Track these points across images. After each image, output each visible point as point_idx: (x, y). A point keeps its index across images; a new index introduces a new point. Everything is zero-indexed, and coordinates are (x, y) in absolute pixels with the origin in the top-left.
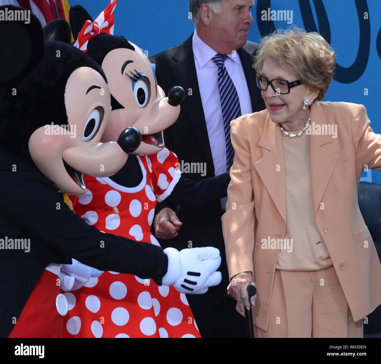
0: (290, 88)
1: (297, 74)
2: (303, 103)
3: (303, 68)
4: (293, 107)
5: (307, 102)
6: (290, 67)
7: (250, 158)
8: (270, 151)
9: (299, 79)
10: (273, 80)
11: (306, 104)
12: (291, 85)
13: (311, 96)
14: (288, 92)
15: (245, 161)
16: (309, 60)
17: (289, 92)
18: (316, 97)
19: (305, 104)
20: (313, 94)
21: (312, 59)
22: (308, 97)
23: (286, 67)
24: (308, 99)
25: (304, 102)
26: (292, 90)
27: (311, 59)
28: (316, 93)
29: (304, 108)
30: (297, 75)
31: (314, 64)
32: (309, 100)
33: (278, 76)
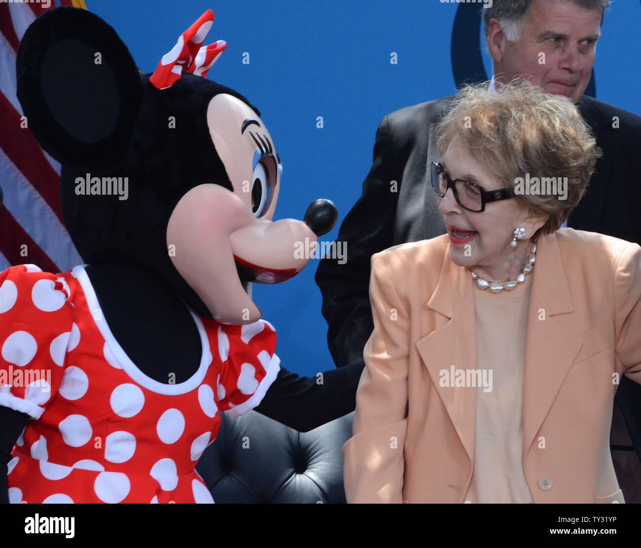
0: (487, 202)
1: (504, 176)
2: (513, 235)
3: (517, 167)
4: (491, 239)
5: (522, 233)
6: (493, 161)
7: (409, 333)
8: (450, 319)
9: (507, 187)
10: (457, 180)
11: (520, 236)
12: (488, 197)
13: (531, 222)
14: (480, 208)
15: (398, 336)
16: (533, 152)
17: (483, 209)
18: (541, 225)
19: (516, 236)
20: (535, 220)
21: (540, 152)
22: (525, 224)
23: (484, 158)
24: (524, 228)
25: (516, 232)
26: (491, 208)
27: (538, 152)
28: (543, 218)
29: (514, 243)
30: (505, 178)
31: (543, 163)
32: (526, 230)
33: (468, 175)
